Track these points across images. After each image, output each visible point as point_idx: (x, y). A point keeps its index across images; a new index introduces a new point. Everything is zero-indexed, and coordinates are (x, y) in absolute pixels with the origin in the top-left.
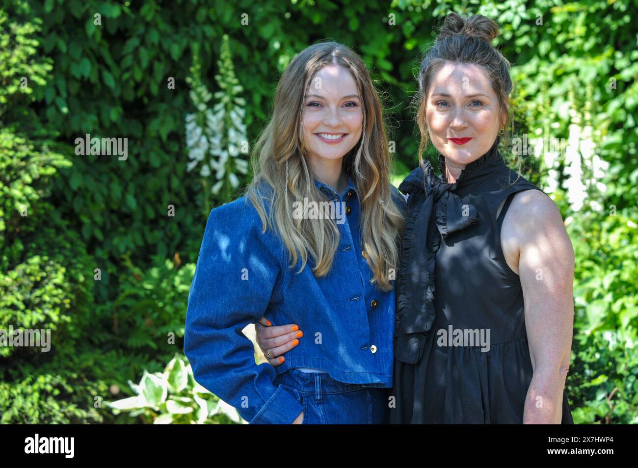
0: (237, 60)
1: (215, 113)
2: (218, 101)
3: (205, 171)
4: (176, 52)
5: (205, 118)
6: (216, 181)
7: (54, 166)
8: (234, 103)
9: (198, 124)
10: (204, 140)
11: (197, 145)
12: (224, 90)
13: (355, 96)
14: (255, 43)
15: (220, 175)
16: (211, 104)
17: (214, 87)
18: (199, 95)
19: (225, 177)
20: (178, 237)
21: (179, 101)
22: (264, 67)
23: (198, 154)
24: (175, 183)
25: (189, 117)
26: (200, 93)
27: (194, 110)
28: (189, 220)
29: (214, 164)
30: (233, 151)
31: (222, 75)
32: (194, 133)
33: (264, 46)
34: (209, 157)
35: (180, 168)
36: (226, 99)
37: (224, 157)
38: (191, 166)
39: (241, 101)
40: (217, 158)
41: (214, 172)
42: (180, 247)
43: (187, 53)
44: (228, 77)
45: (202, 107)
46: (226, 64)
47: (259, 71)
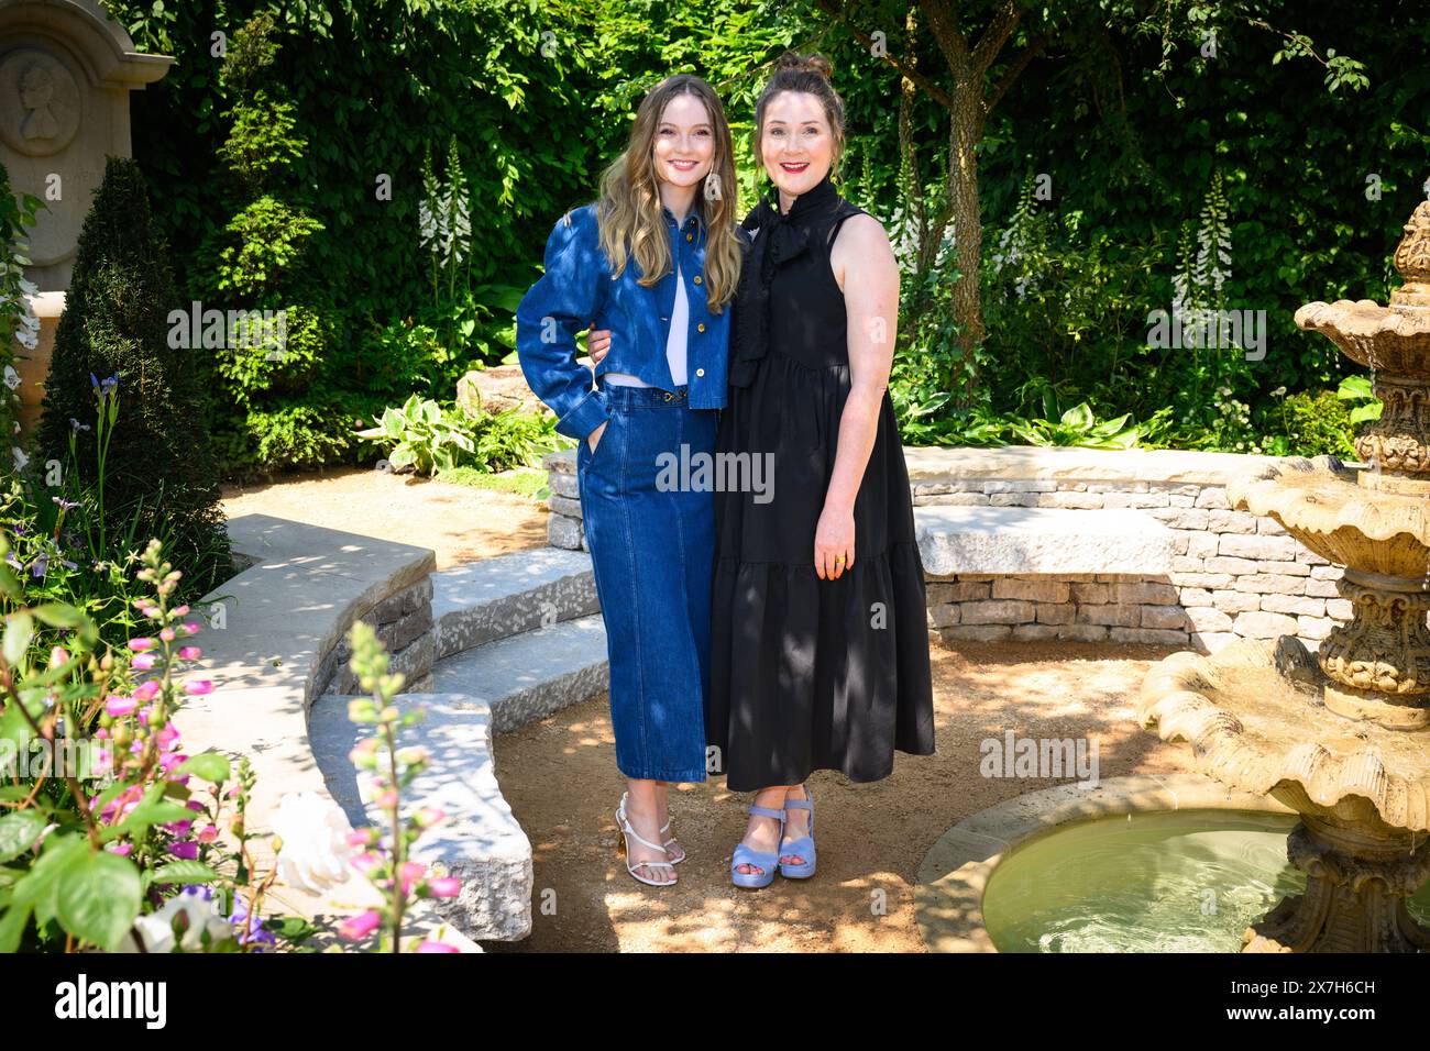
0: (461, 157)
1: (443, 200)
2: (448, 189)
3: (435, 248)
4: (411, 146)
5: (436, 204)
6: (445, 257)
7: (310, 229)
8: (459, 191)
9: (429, 208)
10: (434, 221)
11: (428, 226)
12: (452, 181)
13: (706, 125)
14: (476, 146)
15: (447, 252)
16: (440, 192)
17: (443, 178)
18: (431, 183)
19: (451, 253)
20: (410, 304)
21: (412, 190)
22: (483, 166)
23: (429, 233)
24: (408, 258)
25: (422, 203)
26: (432, 183)
27: (426, 196)
28: (419, 291)
29: (443, 243)
30: (460, 233)
31: (450, 168)
32: (426, 216)
33: (485, 146)
34: (439, 237)
35: (413, 246)
36: (453, 188)
37: (451, 237)
38: (423, 243)
39: (466, 191)
40: (445, 238)
41: (442, 249)
42: (413, 312)
43: (420, 148)
44: (456, 171)
45: (433, 194)
46: (454, 158)
47: (479, 170)
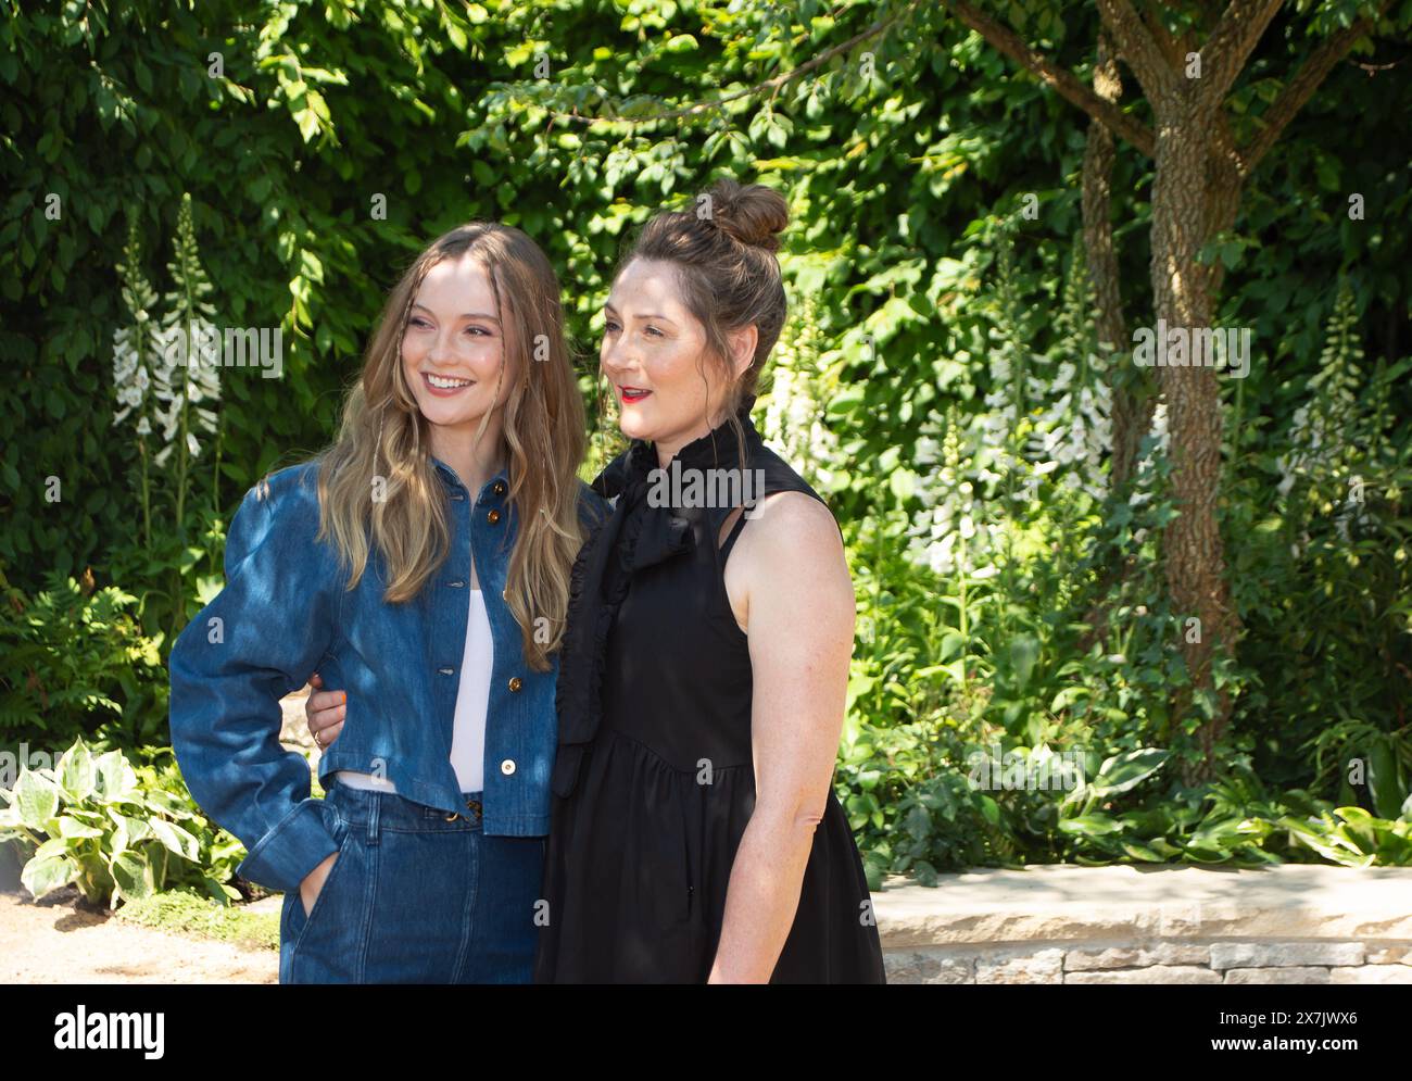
0: (204, 238)
1: (163, 328)
2: (171, 307)
3: (144, 428)
4: (98, 218)
5: (147, 335)
6: (164, 444)
8: (197, 310)
9: (134, 345)
10: (143, 372)
11: (131, 382)
12: (181, 289)
13: (485, 317)
14: (238, 210)
15: (169, 434)
16: (157, 312)
17: (163, 284)
18: (138, 295)
19: (179, 437)
20: (94, 539)
21: (100, 306)
22: (252, 252)
23: (132, 396)
24: (91, 446)
25: (119, 334)
26: (139, 294)
27: (130, 321)
28: (113, 512)
29: (160, 416)
30: (194, 393)
31: (179, 262)
32: (126, 361)
33: (254, 215)
34: (151, 402)
35: (100, 421)
36: (184, 304)
37: (178, 401)
38: (120, 417)
39: (210, 309)
40: (165, 406)
41: (159, 429)
42: (94, 559)
43: (118, 221)
44: (189, 267)
45: (143, 315)
46: (186, 243)
47: (243, 259)
